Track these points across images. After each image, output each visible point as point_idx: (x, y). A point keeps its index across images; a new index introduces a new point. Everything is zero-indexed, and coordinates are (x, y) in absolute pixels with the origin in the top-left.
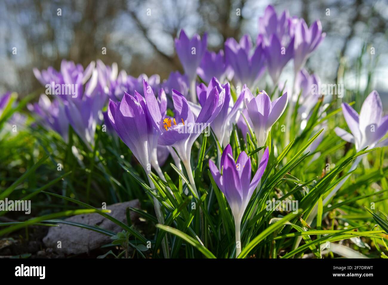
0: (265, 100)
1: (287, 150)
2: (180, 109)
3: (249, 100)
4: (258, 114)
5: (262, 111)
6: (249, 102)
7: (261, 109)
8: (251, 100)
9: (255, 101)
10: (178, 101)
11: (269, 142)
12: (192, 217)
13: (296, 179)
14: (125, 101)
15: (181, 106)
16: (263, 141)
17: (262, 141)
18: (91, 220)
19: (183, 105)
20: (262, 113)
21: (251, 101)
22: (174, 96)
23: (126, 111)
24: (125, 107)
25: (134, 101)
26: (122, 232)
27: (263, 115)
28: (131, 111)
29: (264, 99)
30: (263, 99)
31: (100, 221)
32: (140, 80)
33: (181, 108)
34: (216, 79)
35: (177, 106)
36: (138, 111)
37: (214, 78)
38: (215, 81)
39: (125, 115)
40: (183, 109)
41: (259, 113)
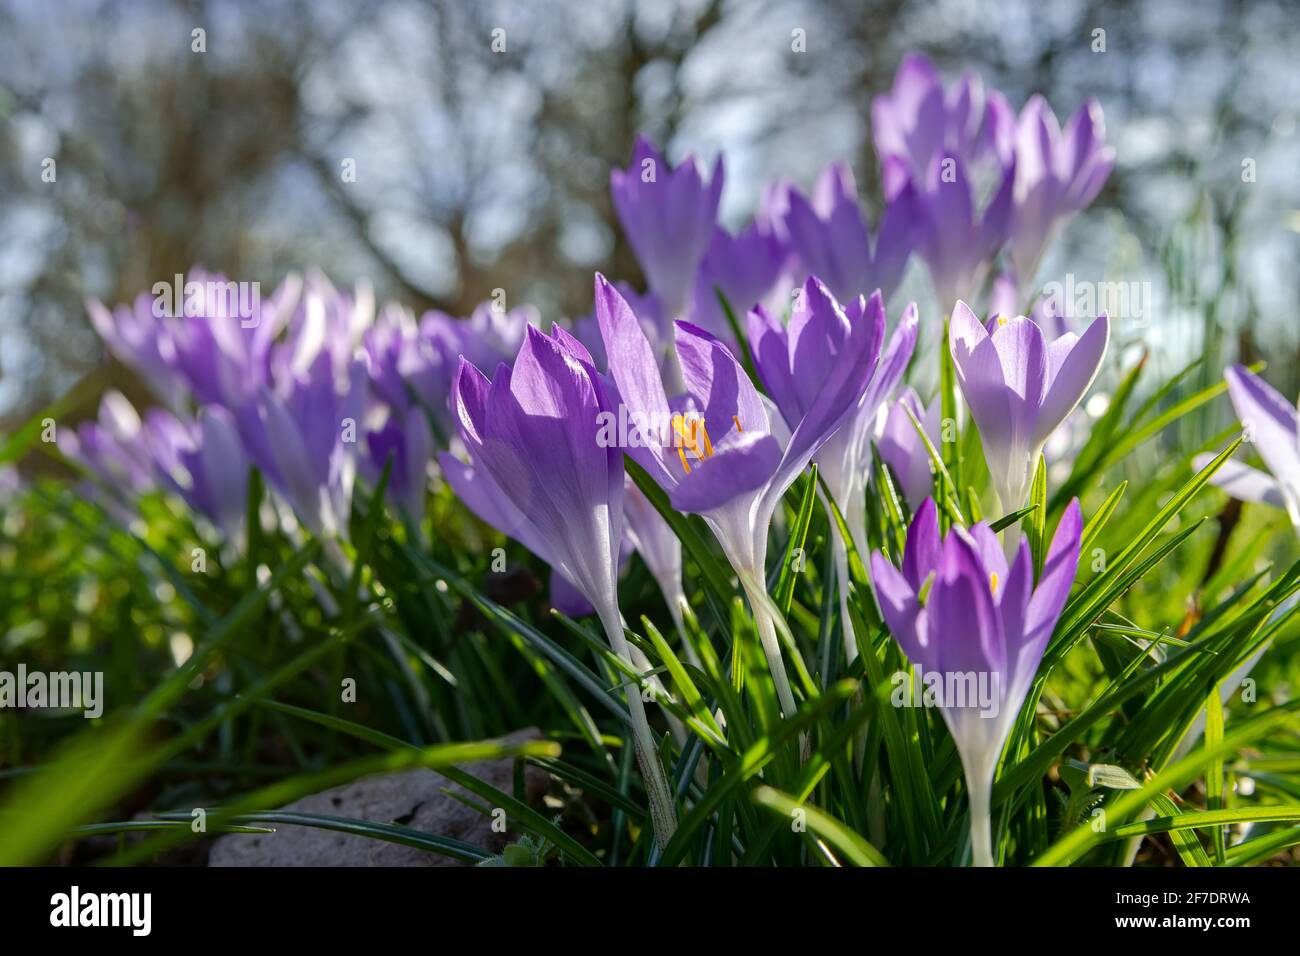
0: (1030, 340)
1: (1102, 518)
2: (705, 387)
3: (972, 343)
4: (1006, 393)
5: (1020, 381)
6: (971, 351)
7: (1013, 376)
8: (979, 342)
9: (994, 348)
10: (695, 360)
11: (1042, 495)
12: (817, 769)
13: (1132, 626)
14: (532, 358)
15: (708, 378)
16: (1021, 489)
17: (1016, 490)
18: (373, 808)
19: (715, 374)
20: (1020, 389)
21: (978, 348)
22: (682, 345)
23: (534, 395)
24: (533, 380)
25: (562, 358)
26: (520, 841)
27: (1023, 398)
28: (553, 392)
29: (1026, 339)
30: (1022, 339)
31: (406, 811)
32: (478, 322)
33: (710, 385)
34: (820, 282)
35: (693, 377)
36: (577, 393)
37: (815, 278)
38: (819, 291)
39: (529, 409)
40: (714, 388)
41: (1008, 388)
